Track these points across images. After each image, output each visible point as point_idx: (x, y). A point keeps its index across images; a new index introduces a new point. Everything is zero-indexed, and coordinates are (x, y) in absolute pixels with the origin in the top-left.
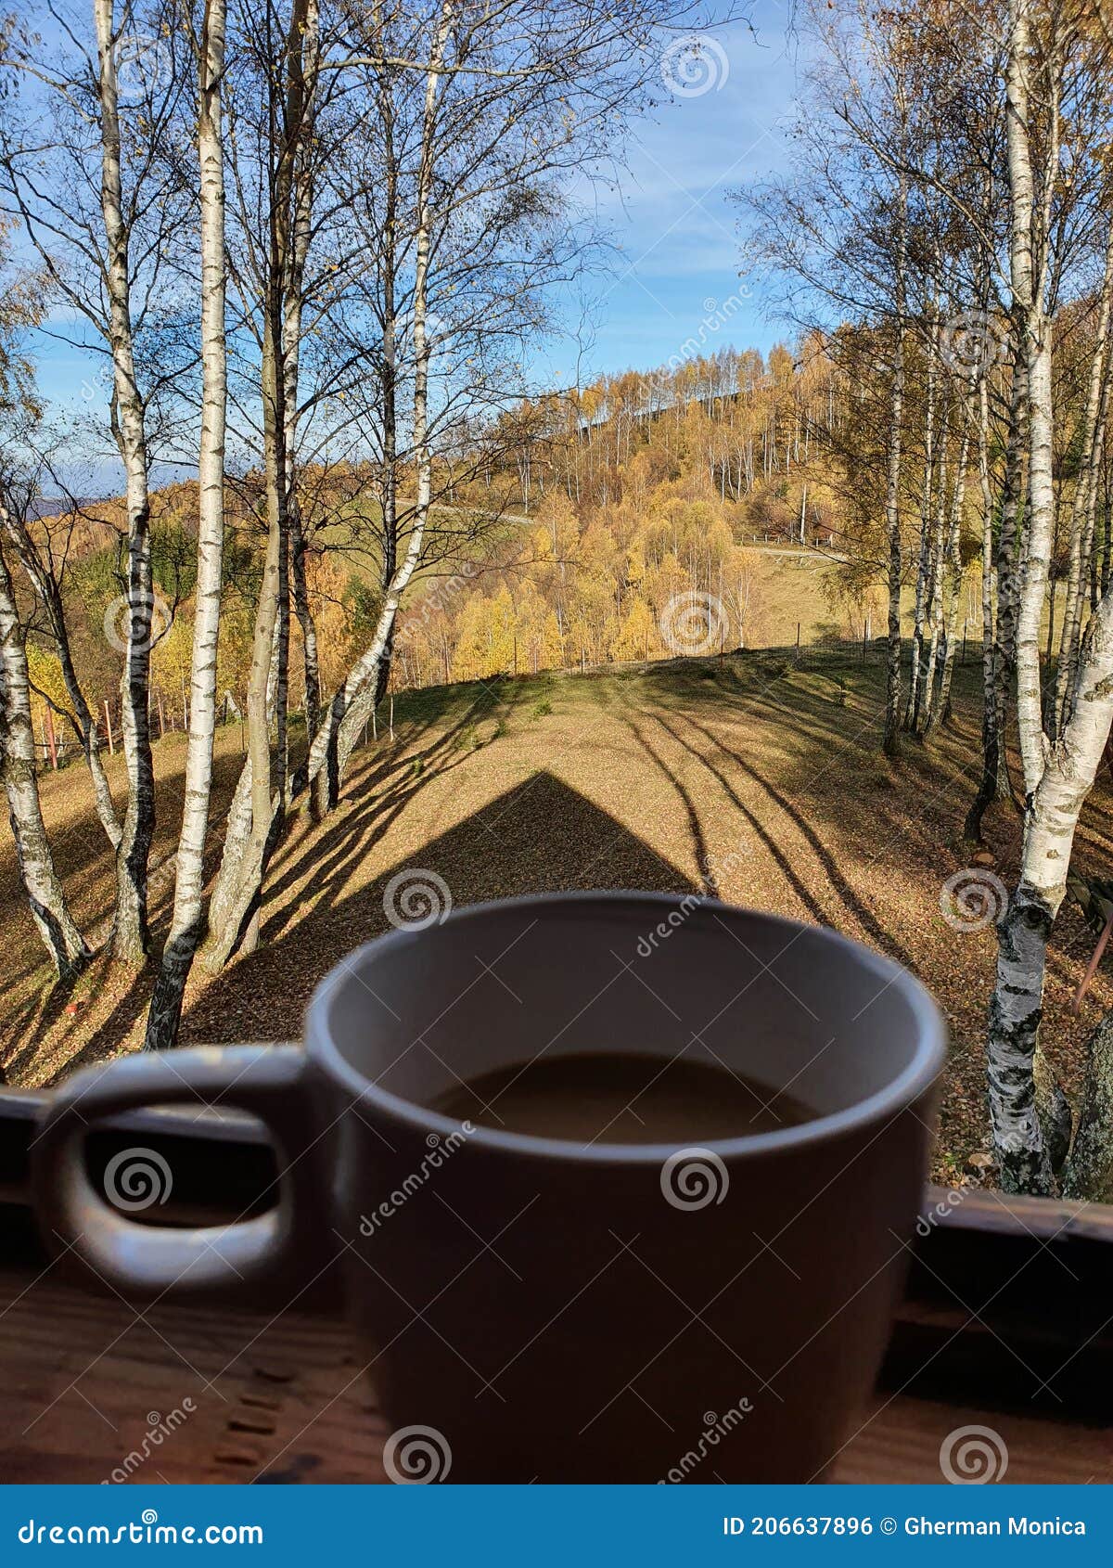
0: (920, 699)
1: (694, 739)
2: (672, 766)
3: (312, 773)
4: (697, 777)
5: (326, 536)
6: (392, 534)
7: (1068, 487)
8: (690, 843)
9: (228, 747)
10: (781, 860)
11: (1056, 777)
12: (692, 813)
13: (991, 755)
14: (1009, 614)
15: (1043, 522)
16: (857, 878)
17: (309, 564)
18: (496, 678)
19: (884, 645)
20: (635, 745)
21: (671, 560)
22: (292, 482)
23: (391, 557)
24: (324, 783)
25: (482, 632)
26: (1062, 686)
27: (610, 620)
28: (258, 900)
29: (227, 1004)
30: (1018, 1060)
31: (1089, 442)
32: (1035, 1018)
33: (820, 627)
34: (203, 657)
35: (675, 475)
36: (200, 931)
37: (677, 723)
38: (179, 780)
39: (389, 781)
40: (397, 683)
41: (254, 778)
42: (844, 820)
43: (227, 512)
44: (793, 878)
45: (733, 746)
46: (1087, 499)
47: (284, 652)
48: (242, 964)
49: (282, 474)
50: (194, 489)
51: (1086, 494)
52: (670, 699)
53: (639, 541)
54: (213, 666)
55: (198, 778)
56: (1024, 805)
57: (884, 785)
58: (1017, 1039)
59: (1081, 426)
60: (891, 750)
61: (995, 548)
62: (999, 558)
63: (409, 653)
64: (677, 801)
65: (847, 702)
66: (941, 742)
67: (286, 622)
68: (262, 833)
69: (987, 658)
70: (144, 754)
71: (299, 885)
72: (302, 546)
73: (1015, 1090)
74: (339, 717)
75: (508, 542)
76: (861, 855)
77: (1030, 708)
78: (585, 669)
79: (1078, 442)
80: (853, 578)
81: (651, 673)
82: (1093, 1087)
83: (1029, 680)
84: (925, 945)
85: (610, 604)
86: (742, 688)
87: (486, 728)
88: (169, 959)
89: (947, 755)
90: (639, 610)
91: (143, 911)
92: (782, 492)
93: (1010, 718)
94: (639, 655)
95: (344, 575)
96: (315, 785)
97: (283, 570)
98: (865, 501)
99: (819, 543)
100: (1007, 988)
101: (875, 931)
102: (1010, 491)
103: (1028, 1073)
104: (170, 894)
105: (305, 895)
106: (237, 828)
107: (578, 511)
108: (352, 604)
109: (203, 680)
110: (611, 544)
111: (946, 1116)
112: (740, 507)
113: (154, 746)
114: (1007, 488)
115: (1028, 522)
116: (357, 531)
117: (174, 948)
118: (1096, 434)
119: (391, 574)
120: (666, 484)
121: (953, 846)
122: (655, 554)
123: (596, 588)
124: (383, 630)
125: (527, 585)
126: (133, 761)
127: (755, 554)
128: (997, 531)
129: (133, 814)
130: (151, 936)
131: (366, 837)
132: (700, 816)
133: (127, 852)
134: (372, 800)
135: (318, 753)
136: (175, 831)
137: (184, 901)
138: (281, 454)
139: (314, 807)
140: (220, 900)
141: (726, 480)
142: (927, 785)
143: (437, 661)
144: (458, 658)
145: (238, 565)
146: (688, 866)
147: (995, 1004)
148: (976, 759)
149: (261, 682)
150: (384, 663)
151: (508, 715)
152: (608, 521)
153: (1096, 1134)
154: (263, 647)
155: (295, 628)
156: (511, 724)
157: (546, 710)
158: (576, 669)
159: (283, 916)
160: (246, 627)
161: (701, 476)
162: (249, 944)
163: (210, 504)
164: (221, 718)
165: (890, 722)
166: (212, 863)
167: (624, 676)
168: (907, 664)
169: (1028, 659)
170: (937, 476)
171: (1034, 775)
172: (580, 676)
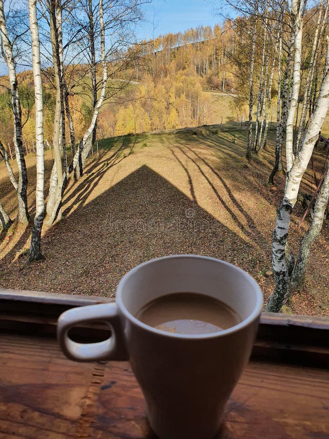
0: (257, 141)
1: (191, 155)
2: (184, 163)
3: (74, 166)
4: (191, 167)
5: (75, 90)
6: (95, 89)
7: (305, 73)
8: (189, 186)
9: (49, 157)
10: (215, 191)
11: (296, 167)
12: (189, 177)
13: (277, 157)
14: (285, 115)
15: (296, 87)
16: (237, 196)
17: (69, 99)
18: (129, 135)
19: (247, 124)
20: (172, 156)
21: (183, 96)
22: (63, 72)
23: (95, 96)
24: (78, 169)
25: (124, 120)
26: (299, 137)
27: (164, 116)
28: (61, 205)
29: (54, 235)
30: (281, 247)
31: (312, 58)
32: (286, 236)
33: (228, 118)
34: (39, 131)
35: (184, 68)
36: (44, 214)
37: (185, 149)
38: (34, 168)
39: (98, 168)
40: (99, 137)
41: (57, 168)
42: (234, 179)
43: (43, 82)
44: (218, 196)
45: (202, 156)
46: (310, 77)
47: (64, 129)
48: (58, 223)
49: (60, 70)
50: (31, 74)
51: (310, 75)
52: (183, 142)
53: (173, 90)
54: (42, 134)
55: (40, 169)
56: (286, 174)
57: (246, 167)
58: (281, 241)
59: (310, 53)
60: (248, 157)
61: (281, 93)
62: (283, 97)
63: (102, 127)
64: (185, 174)
65: (236, 142)
66: (263, 154)
67: (64, 119)
68: (61, 184)
69: (277, 129)
70: (23, 161)
71: (73, 200)
72: (67, 94)
73: (279, 255)
74: (82, 149)
75: (132, 91)
76: (239, 189)
77: (289, 145)
78: (157, 131)
79: (309, 58)
80: (238, 102)
81: (177, 133)
82: (301, 253)
83: (290, 136)
84: (256, 214)
85: (164, 110)
86: (205, 138)
87: (127, 151)
88: (36, 223)
89: (265, 158)
90: (174, 113)
91: (26, 209)
92: (217, 74)
93: (284, 147)
94: (173, 127)
95: (80, 103)
96: (75, 171)
97: (62, 102)
98: (243, 77)
99: (228, 91)
100: (279, 228)
101: (242, 210)
102: (287, 75)
103: (283, 250)
104: (35, 202)
105: (75, 203)
106: (53, 183)
107: (154, 81)
108: (84, 112)
109: (39, 138)
110: (164, 91)
111: (260, 261)
112: (204, 79)
113: (25, 157)
114: (286, 74)
115: (292, 85)
116: (84, 88)
117: (37, 219)
118: (315, 56)
119: (95, 102)
120: (181, 71)
121: (265, 185)
122: (178, 95)
123: (161, 105)
124: (94, 121)
125: (138, 104)
126: (19, 163)
127: (208, 94)
128: (283, 87)
129: (21, 179)
130: (30, 216)
131: (92, 186)
132: (192, 178)
133: (20, 191)
134: (93, 174)
135: (76, 160)
136: (34, 184)
137: (39, 206)
138: (59, 63)
139: (75, 176)
140: (49, 205)
141: (200, 70)
142: (258, 167)
143: (110, 129)
144: (117, 128)
145: (47, 99)
146: (188, 193)
147: (275, 232)
148: (273, 159)
149: (57, 138)
150: (94, 130)
151: (133, 146)
152: (163, 83)
153: (301, 265)
154: (57, 127)
155: (66, 119)
156: (134, 150)
157: (145, 145)
158: (154, 132)
159: (69, 209)
160: (50, 119)
161: (192, 69)
162: (59, 217)
163: (37, 80)
164: (45, 149)
165: (248, 148)
166: (46, 193)
167: (169, 134)
168: (254, 129)
169: (290, 130)
170: (265, 70)
171: (290, 166)
172: (155, 134)
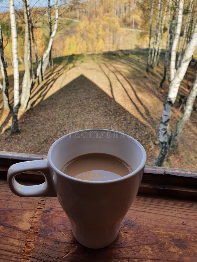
0: (153, 61)
1: (111, 68)
2: (107, 73)
3: (38, 75)
4: (112, 76)
5: (37, 25)
6: (51, 24)
7: (185, 16)
8: (110, 88)
9: (22, 69)
10: (126, 92)
11: (176, 78)
12: (110, 83)
13: (165, 71)
14: (171, 44)
15: (179, 26)
16: (140, 95)
17: (34, 31)
18: (73, 55)
19: (147, 50)
20: (99, 69)
21: (107, 30)
22: (29, 12)
23: (51, 28)
24: (40, 77)
25: (70, 45)
26: (179, 58)
27: (95, 43)
28: (30, 99)
29: (26, 118)
30: (165, 127)
31: (190, 7)
32: (168, 120)
33: (136, 45)
34: (15, 51)
35: (108, 12)
36: (19, 105)
37: (108, 65)
38: (12, 76)
39: (53, 76)
40: (53, 56)
41: (27, 75)
42: (138, 84)
43: (16, 18)
44: (128, 95)
45: (118, 70)
46: (188, 19)
47: (31, 50)
48: (28, 111)
49: (27, 11)
50: (8, 13)
51: (189, 18)
52: (107, 60)
53: (101, 26)
54: (17, 53)
55: (16, 76)
56: (170, 82)
57: (146, 77)
58: (165, 124)
59: (189, 3)
60: (147, 71)
61: (170, 29)
62: (170, 32)
63: (55, 50)
64: (108, 80)
65: (140, 61)
66: (156, 69)
67: (30, 44)
68: (30, 86)
69: (166, 53)
70: (5, 71)
71: (37, 96)
72: (33, 27)
73: (164, 132)
74: (42, 64)
75: (75, 26)
76: (140, 91)
77: (173, 64)
78: (90, 53)
79: (188, 7)
80: (142, 35)
81: (103, 54)
82: (176, 131)
83: (173, 58)
84: (151, 107)
85: (95, 39)
86: (120, 58)
87: (71, 65)
88: (14, 110)
89: (158, 72)
90: (101, 41)
91: (9, 101)
92: (129, 16)
93: (169, 65)
94: (101, 50)
95: (41, 33)
96: (38, 77)
97: (29, 33)
98: (146, 18)
99: (136, 27)
100: (165, 115)
101: (142, 104)
102: (174, 18)
103: (166, 129)
104: (13, 98)
105: (38, 98)
106: (24, 85)
107: (89, 19)
108: (44, 40)
109: (15, 56)
110: (95, 27)
111: (152, 136)
112: (121, 20)
113: (7, 69)
114: (173, 17)
115: (176, 24)
116: (44, 23)
117: (15, 108)
118: (192, 5)
119: (51, 33)
120: (106, 14)
121: (157, 89)
122: (104, 29)
123: (93, 36)
124: (50, 45)
125: (78, 35)
126: (3, 72)
127: (124, 30)
128: (171, 26)
129: (4, 83)
130: (11, 106)
131: (49, 87)
132: (112, 83)
133: (4, 90)
134: (49, 80)
135: (38, 70)
136: (13, 86)
137: (16, 99)
138: (27, 6)
139: (38, 81)
140: (23, 99)
141: (118, 13)
142: (153, 77)
143: (61, 51)
144: (65, 50)
145: (20, 30)
146: (109, 92)
147: (162, 118)
148: (163, 72)
149: (27, 57)
150: (50, 52)
151: (75, 62)
152: (95, 21)
153: (176, 138)
154: (27, 49)
155: (32, 44)
156: (76, 64)
157: (83, 62)
158: (89, 53)
159: (34, 102)
160: (22, 44)
161: (114, 12)
162: (29, 107)
163: (13, 17)
164: (19, 63)
165: (148, 65)
166: (20, 91)
167: (98, 55)
168: (151, 53)
169: (174, 54)
170: (160, 14)
171: (172, 77)
172: (89, 55)
